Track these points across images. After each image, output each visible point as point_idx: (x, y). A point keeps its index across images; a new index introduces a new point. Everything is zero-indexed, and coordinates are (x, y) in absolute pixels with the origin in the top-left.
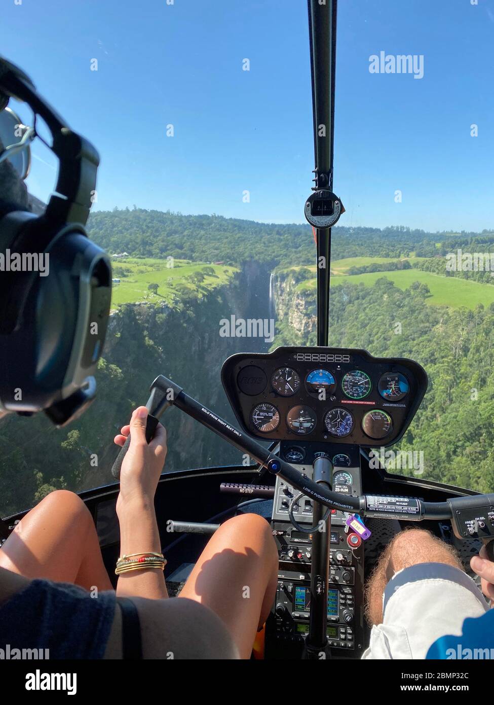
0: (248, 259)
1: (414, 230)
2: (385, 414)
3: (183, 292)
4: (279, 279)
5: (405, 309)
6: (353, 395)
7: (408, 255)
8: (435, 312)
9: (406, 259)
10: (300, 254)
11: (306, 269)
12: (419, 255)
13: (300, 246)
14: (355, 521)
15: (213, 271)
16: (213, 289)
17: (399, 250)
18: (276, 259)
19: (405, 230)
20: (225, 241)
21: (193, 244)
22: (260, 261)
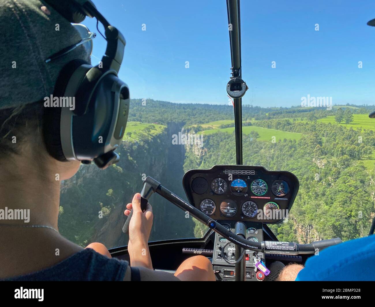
0: (170, 122)
1: (255, 106)
2: (276, 204)
3: (142, 136)
4: (186, 131)
5: (248, 143)
6: (257, 194)
7: (251, 119)
8: (261, 144)
9: (249, 121)
10: (197, 119)
11: (200, 126)
12: (256, 119)
13: (196, 115)
14: (260, 265)
15: (154, 127)
16: (155, 136)
17: (246, 117)
18: (184, 121)
19: (250, 107)
20: (156, 112)
21: (141, 114)
22: (176, 122)
